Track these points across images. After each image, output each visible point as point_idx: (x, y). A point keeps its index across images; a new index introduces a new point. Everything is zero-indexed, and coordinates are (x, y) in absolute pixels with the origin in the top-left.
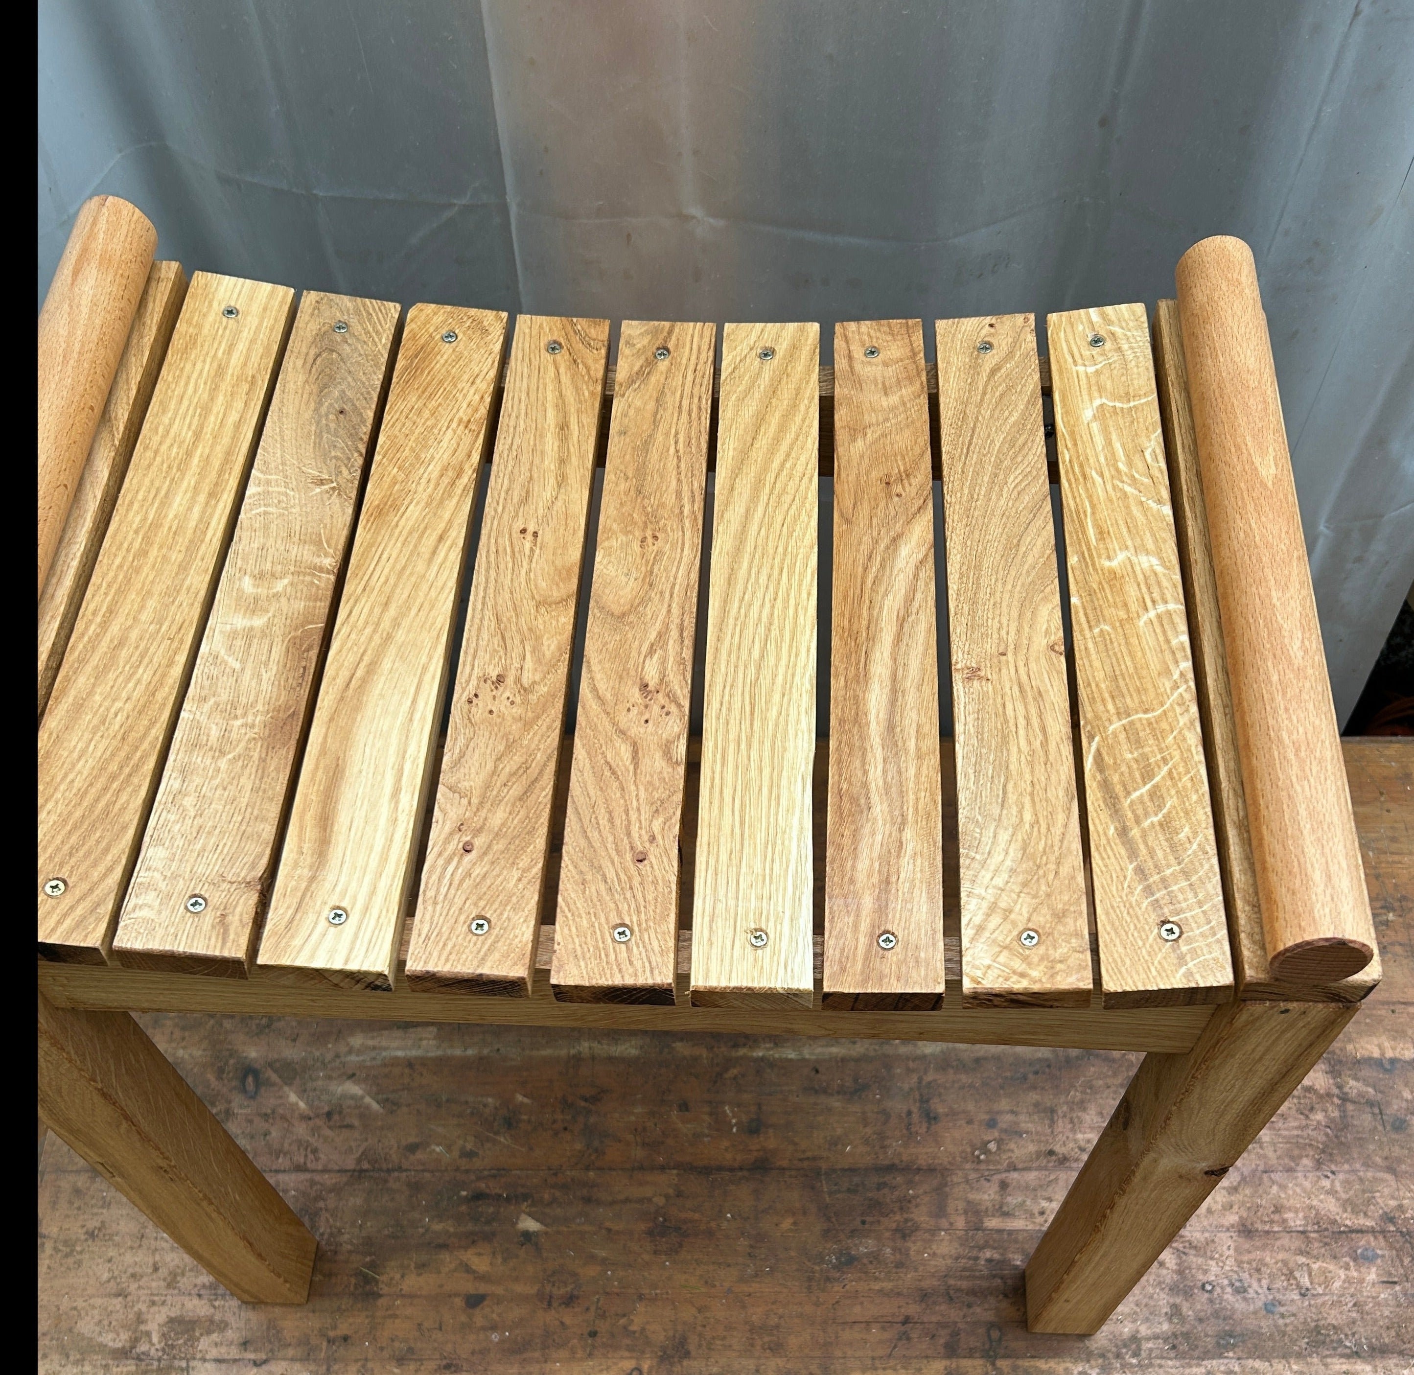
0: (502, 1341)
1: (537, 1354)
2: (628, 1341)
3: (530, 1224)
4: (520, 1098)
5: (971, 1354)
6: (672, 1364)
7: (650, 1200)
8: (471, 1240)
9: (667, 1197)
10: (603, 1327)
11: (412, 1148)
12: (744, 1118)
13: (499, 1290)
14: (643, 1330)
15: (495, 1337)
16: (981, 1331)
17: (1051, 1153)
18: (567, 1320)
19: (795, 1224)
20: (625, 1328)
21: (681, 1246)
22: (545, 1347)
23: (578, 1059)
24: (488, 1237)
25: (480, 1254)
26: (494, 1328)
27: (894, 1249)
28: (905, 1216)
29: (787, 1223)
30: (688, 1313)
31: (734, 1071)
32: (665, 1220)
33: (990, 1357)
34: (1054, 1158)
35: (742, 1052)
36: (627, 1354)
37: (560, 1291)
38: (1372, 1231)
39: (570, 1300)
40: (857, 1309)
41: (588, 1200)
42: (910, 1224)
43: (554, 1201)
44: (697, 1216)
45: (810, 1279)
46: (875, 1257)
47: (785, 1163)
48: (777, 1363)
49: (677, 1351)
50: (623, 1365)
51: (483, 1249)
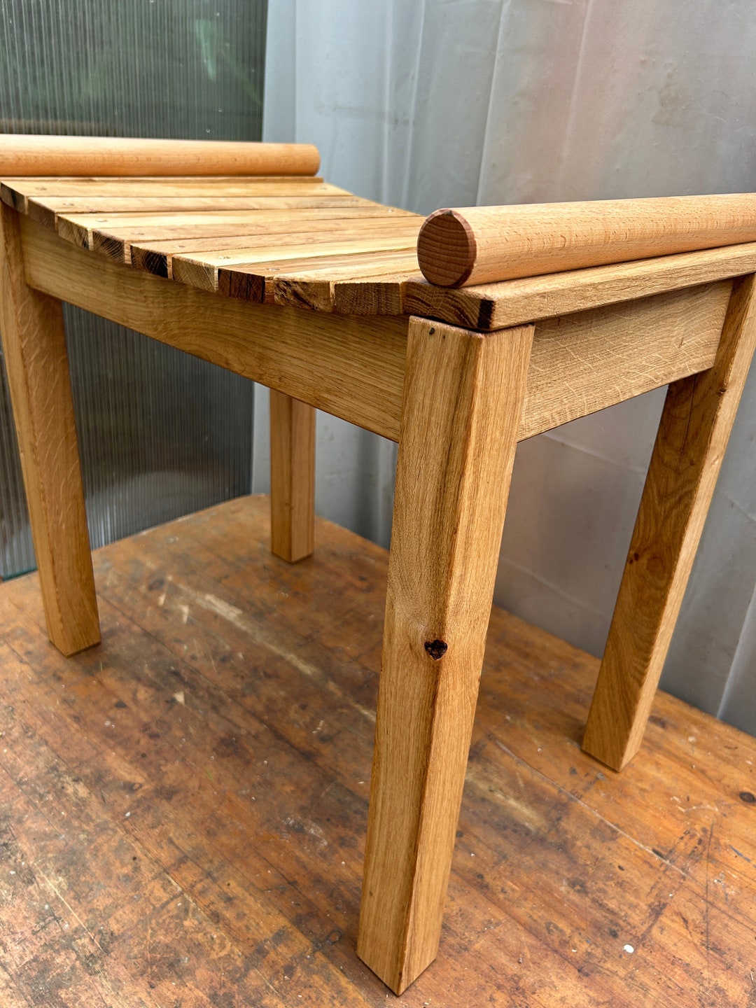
0: (108, 727)
1: (112, 743)
2: (153, 771)
3: (180, 698)
4: (240, 655)
5: (307, 933)
6: (157, 797)
7: (239, 728)
8: (151, 685)
9: (249, 733)
10: (152, 757)
11: (178, 641)
12: (326, 732)
13: (134, 709)
14: (166, 772)
15: (108, 723)
16: (329, 928)
17: (481, 876)
18: (143, 742)
19: (293, 792)
20: (160, 765)
21: (228, 756)
22: (120, 743)
23: (281, 658)
24: (158, 689)
25: (146, 692)
26: (112, 720)
27: (329, 846)
28: (355, 835)
29: (288, 789)
30: (194, 783)
31: (345, 711)
32: (236, 741)
33: (317, 946)
34: (480, 880)
35: (358, 707)
36: (145, 775)
37: (155, 729)
39: (154, 736)
40: (274, 855)
41: (214, 708)
42: (352, 841)
43: (201, 698)
44: (251, 750)
45: (268, 820)
46: (314, 840)
47: (320, 763)
48: (203, 841)
49: (168, 794)
50: (138, 778)
51: (151, 691)
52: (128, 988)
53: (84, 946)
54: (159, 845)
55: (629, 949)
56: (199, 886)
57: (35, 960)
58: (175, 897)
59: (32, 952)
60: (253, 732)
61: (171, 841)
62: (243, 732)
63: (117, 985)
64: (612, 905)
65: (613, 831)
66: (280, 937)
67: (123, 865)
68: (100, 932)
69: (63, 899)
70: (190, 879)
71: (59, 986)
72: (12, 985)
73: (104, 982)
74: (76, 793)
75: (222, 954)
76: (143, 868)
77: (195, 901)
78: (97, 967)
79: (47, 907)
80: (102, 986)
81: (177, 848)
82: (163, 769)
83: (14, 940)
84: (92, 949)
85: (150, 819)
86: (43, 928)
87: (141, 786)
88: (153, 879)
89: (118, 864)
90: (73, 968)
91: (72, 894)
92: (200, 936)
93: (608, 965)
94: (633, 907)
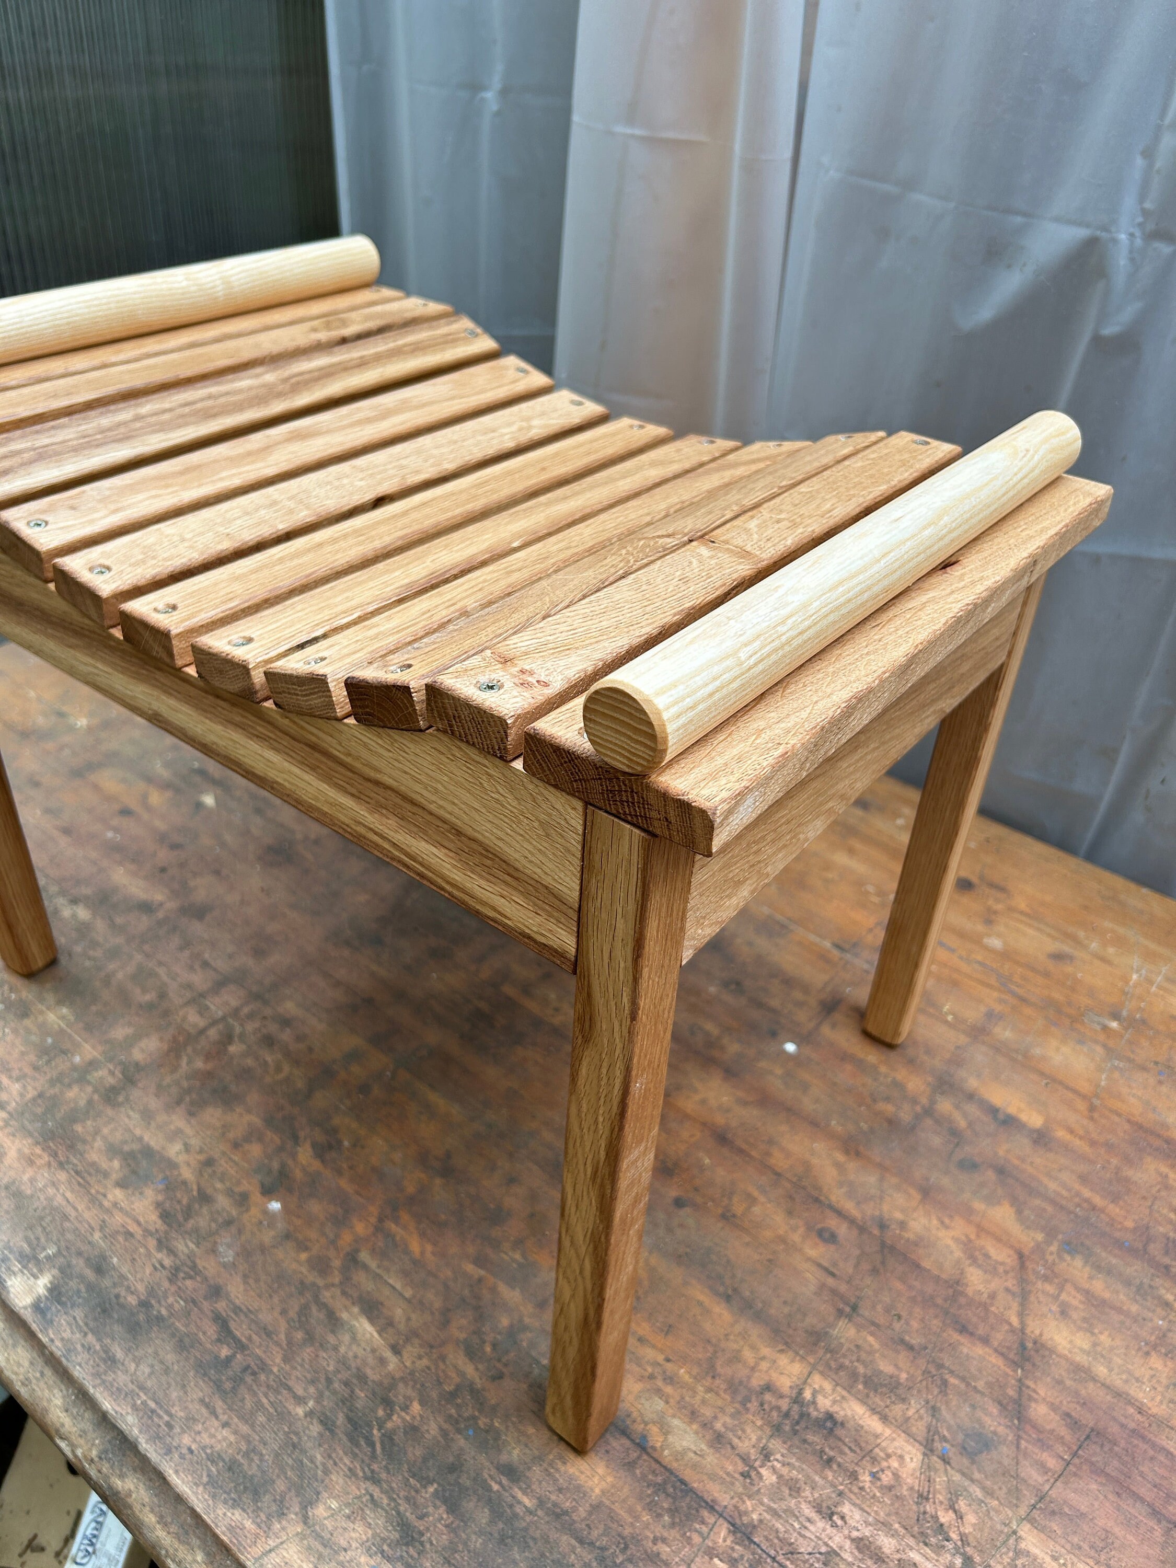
0: (111, 839)
1: (118, 858)
2: (177, 887)
3: (209, 800)
5: (387, 1051)
6: (185, 916)
7: (293, 832)
8: (166, 786)
9: (306, 838)
10: (175, 871)
13: (146, 816)
14: (194, 888)
15: (110, 834)
16: (415, 1044)
18: (160, 854)
20: (186, 880)
21: (279, 864)
22: (128, 858)
24: (178, 790)
25: (161, 795)
26: (116, 830)
27: (416, 957)
28: (451, 946)
29: (362, 898)
30: (234, 898)
32: (289, 848)
33: (400, 1063)
36: (167, 892)
37: (176, 839)
38: (852, 1221)
39: (175, 847)
42: (448, 952)
43: (239, 799)
44: (311, 858)
45: (336, 935)
48: (248, 961)
49: (199, 912)
50: (158, 896)
51: (169, 794)
52: (162, 1118)
53: (101, 1078)
54: (191, 968)
55: (790, 1047)
56: (246, 1010)
57: (41, 1095)
58: (214, 1023)
59: (35, 1089)
60: (313, 836)
61: (206, 965)
62: (299, 836)
63: (147, 1116)
64: (775, 1003)
65: (783, 926)
66: (353, 1056)
67: (144, 991)
68: (121, 1063)
69: (69, 1031)
70: (234, 1003)
71: (74, 1121)
72: (13, 1123)
73: (131, 1113)
74: (74, 916)
75: (280, 1076)
76: (171, 994)
77: (242, 1025)
78: (121, 1099)
79: (50, 1040)
80: (129, 1117)
81: (215, 970)
82: (192, 884)
83: (10, 1077)
84: (111, 1081)
85: (176, 941)
86: (48, 1062)
87: (161, 904)
88: (187, 1003)
89: (138, 991)
90: (90, 1102)
91: (81, 1025)
92: (249, 1062)
93: (763, 1064)
94: (800, 1004)
